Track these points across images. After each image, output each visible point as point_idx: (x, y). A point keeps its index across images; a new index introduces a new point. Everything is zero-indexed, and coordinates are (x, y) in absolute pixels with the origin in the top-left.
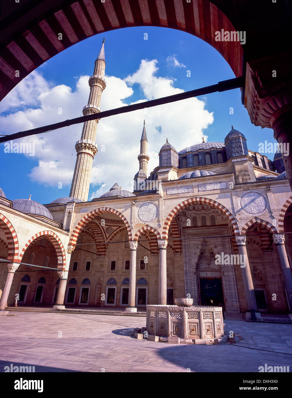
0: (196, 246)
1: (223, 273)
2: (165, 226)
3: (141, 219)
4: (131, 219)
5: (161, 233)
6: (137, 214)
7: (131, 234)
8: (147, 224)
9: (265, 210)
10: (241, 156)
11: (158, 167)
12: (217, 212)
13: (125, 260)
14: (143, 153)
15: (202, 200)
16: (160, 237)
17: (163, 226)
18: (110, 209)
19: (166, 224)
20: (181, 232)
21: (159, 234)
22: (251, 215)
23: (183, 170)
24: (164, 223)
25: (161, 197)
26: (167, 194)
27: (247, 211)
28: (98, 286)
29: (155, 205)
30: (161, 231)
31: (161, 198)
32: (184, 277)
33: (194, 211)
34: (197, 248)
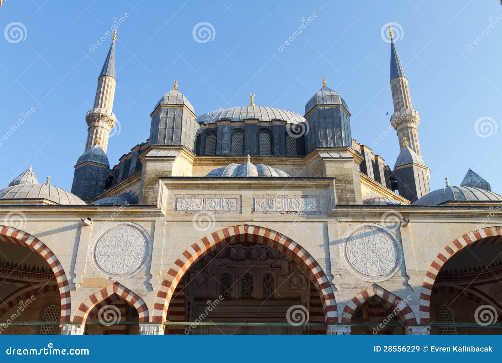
2: (164, 289)
3: (102, 266)
4: (74, 263)
5: (150, 307)
6: (92, 251)
7: (70, 304)
8: (115, 279)
9: (394, 269)
10: (338, 147)
11: (143, 144)
12: (280, 267)
14: (101, 107)
15: (260, 234)
16: (147, 316)
17: (158, 287)
19: (167, 284)
21: (145, 307)
22: (366, 279)
23: (205, 160)
24: (160, 282)
25: (159, 214)
26: (176, 209)
27: (357, 268)
29: (142, 232)
30: (151, 299)
31: (161, 218)
33: (227, 260)
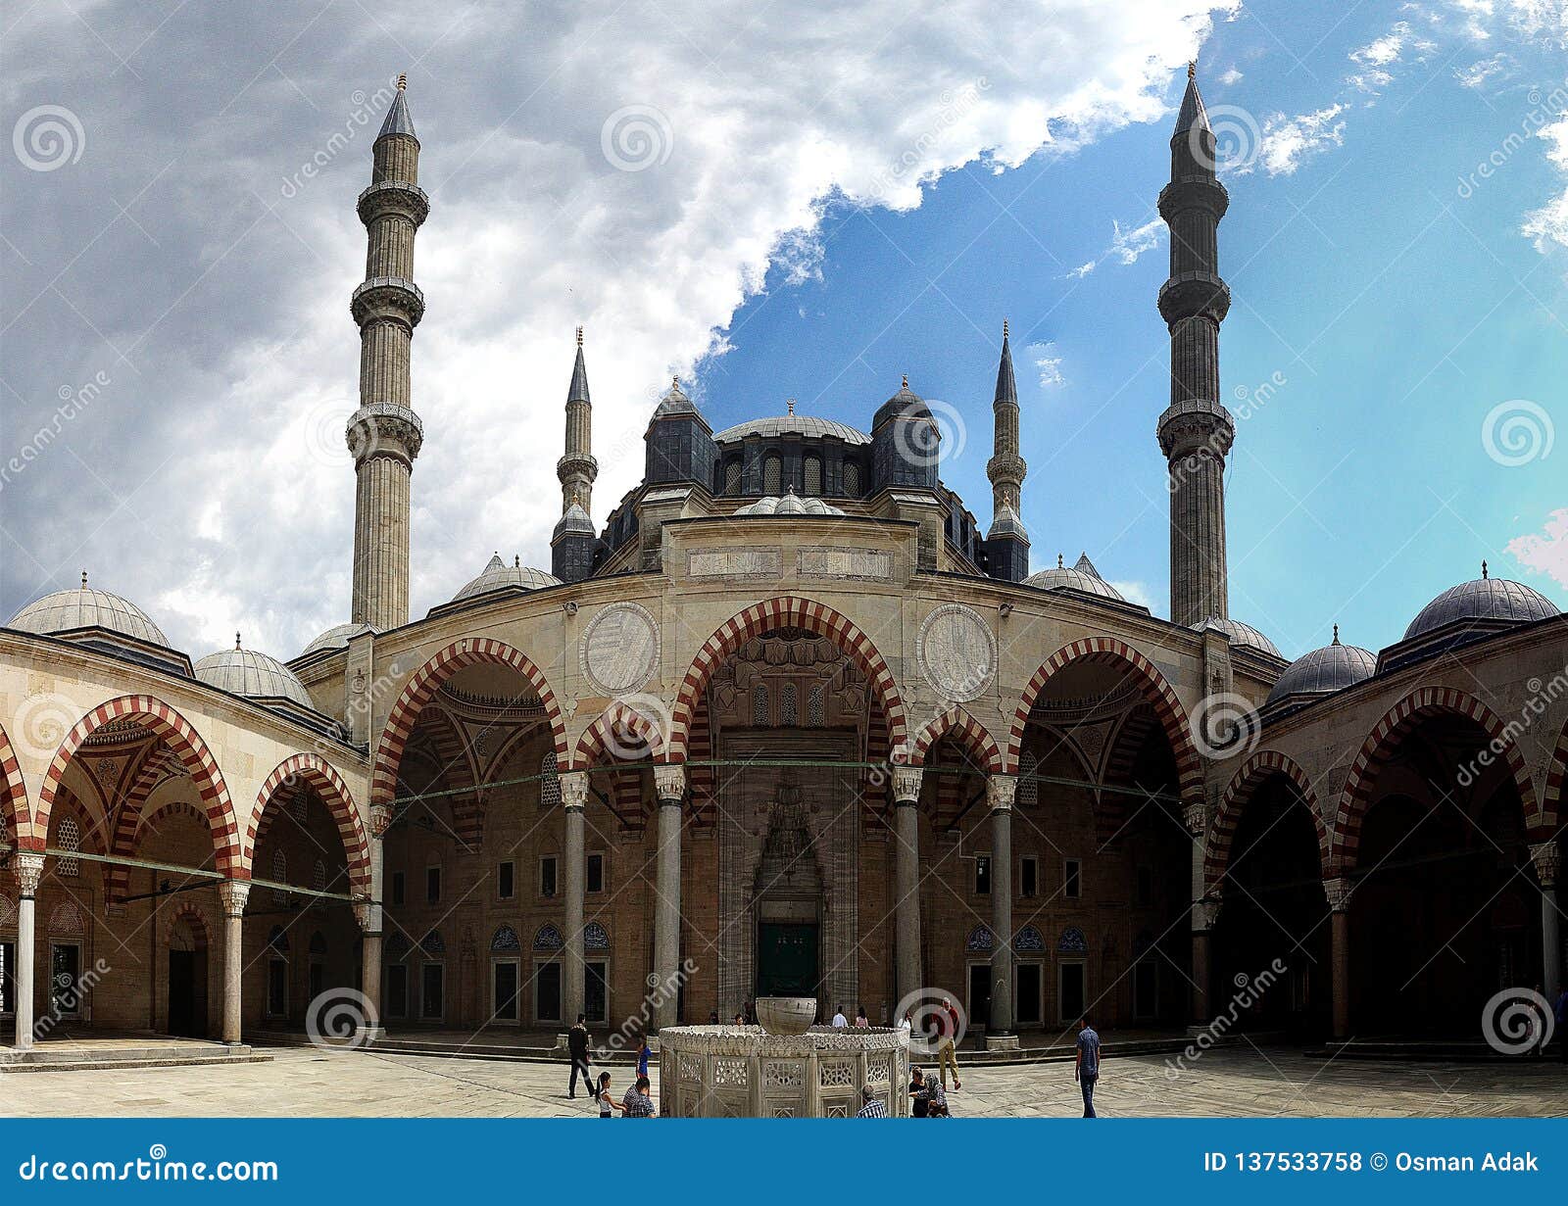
0: (757, 804)
1: (827, 904)
2: (681, 708)
3: (599, 677)
6: (584, 656)
7: (566, 742)
9: (984, 684)
10: (918, 487)
13: (541, 857)
14: (576, 451)
15: (808, 612)
16: (663, 752)
17: (673, 706)
18: (490, 642)
19: (684, 699)
20: (715, 746)
23: (726, 504)
24: (675, 696)
25: (667, 584)
26: (689, 574)
27: (938, 677)
28: (466, 957)
29: (646, 617)
31: (669, 590)
32: (718, 918)
33: (761, 666)
34: (763, 811)
